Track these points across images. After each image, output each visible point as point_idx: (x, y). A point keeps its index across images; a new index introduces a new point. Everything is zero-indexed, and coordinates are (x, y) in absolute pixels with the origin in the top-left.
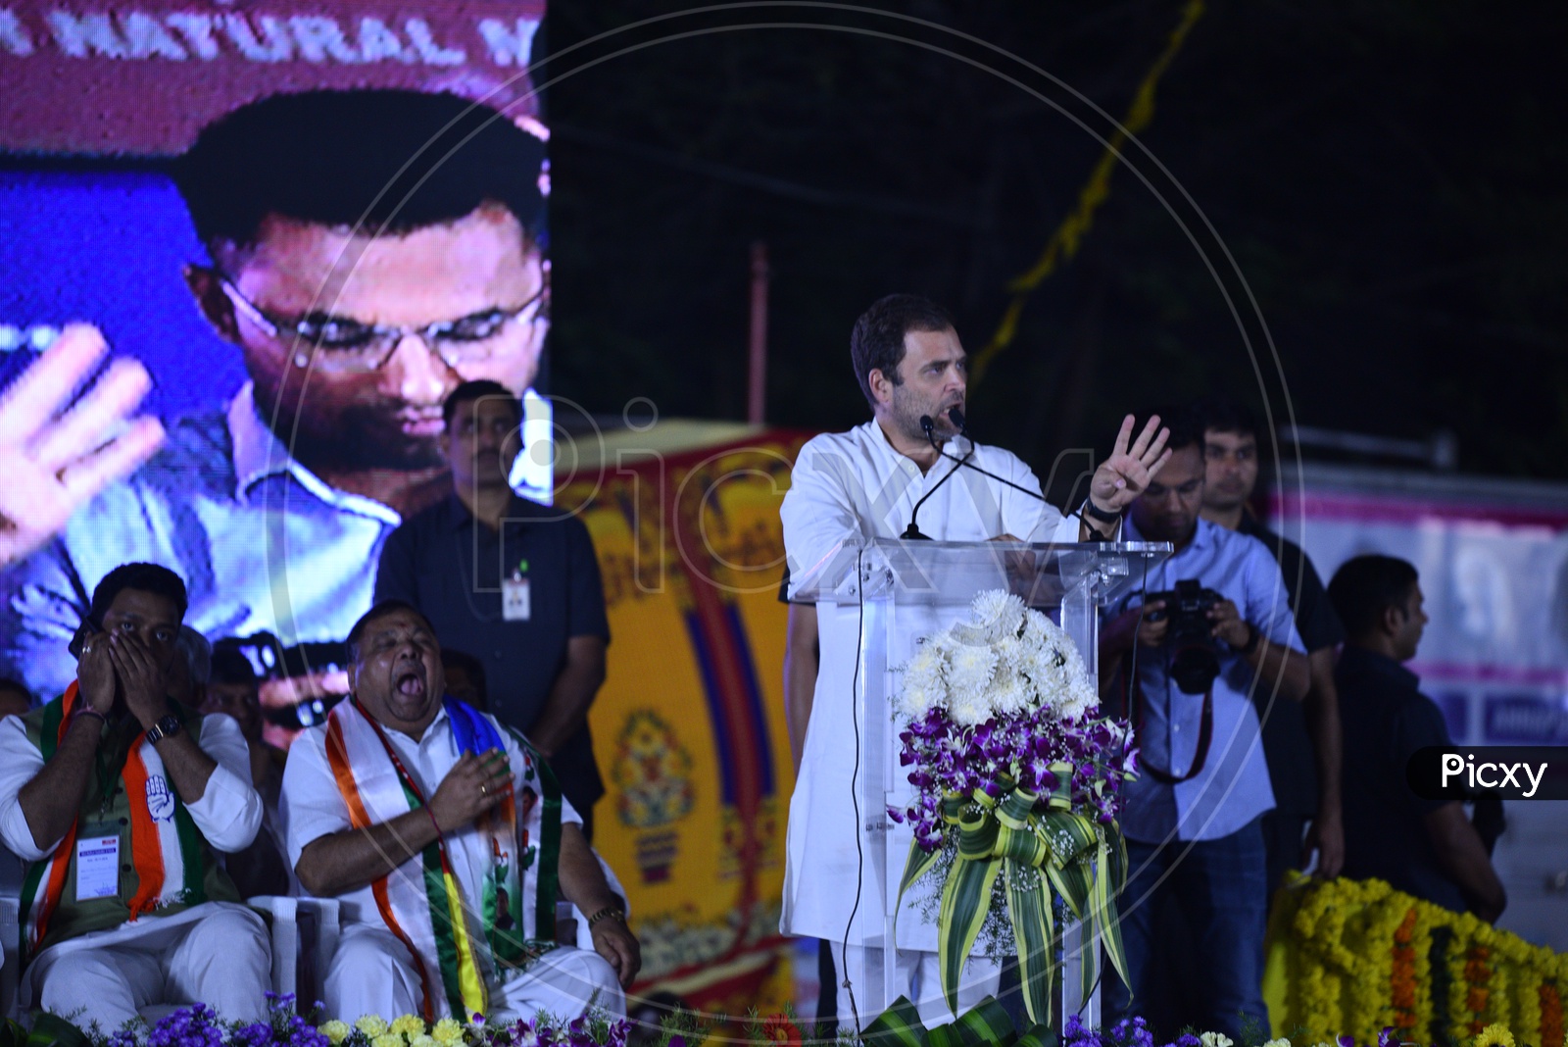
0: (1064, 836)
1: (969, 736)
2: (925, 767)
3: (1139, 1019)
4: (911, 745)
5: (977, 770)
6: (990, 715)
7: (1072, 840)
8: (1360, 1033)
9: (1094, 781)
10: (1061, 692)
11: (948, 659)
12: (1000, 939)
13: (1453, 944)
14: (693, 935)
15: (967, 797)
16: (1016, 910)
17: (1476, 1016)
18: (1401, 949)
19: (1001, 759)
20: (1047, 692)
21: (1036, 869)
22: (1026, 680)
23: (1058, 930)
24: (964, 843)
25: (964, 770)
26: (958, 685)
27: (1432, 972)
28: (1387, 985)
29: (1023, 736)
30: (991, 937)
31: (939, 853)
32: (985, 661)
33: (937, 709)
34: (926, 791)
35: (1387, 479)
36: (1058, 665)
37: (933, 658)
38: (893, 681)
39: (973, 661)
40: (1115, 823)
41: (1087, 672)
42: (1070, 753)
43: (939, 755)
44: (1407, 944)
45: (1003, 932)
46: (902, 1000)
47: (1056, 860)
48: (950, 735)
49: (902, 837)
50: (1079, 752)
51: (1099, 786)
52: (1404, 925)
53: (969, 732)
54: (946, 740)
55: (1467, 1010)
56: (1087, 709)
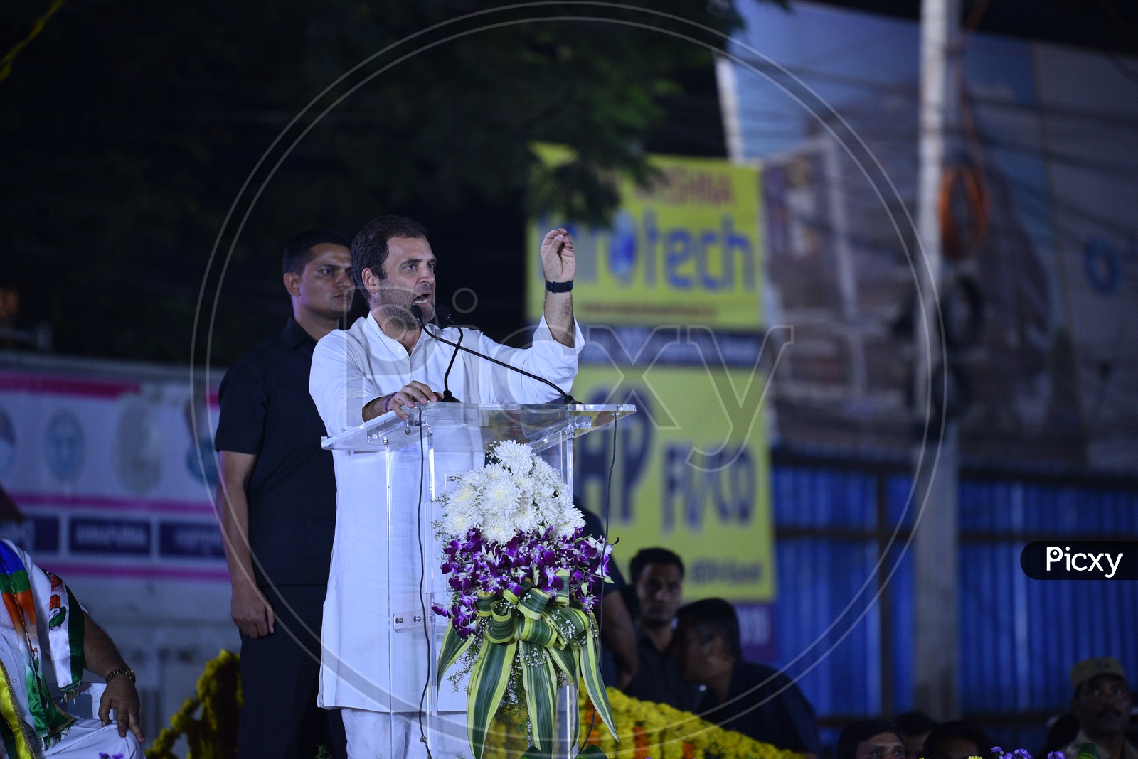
0: (569, 625)
1: (498, 551)
4: (452, 557)
6: (514, 534)
7: (574, 628)
9: (582, 583)
10: (559, 517)
11: (481, 492)
15: (498, 596)
16: (529, 680)
20: (550, 517)
22: (536, 508)
26: (491, 512)
29: (538, 550)
32: (510, 494)
33: (474, 530)
36: (556, 496)
37: (470, 492)
39: (501, 495)
42: (570, 562)
47: (563, 642)
48: (484, 550)
50: (575, 562)
51: (584, 587)
53: (499, 547)
54: (482, 553)
56: (576, 529)
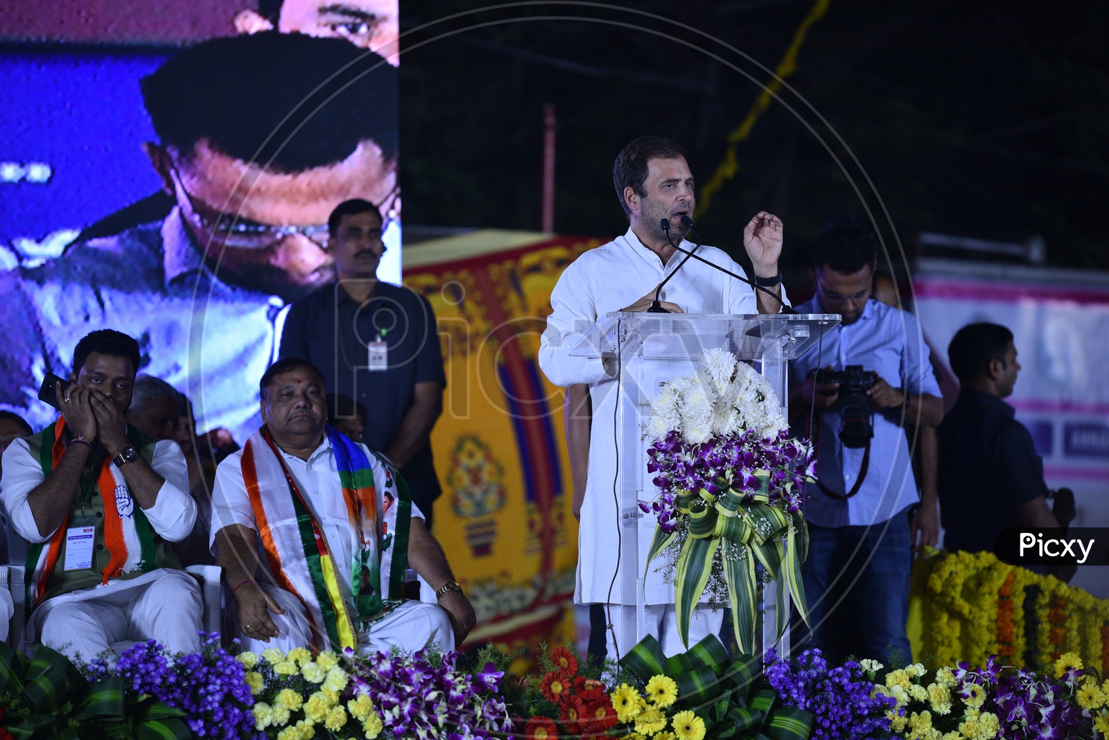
0: (764, 522)
1: (696, 451)
2: (665, 474)
4: (655, 458)
5: (702, 475)
6: (712, 436)
7: (770, 525)
9: (785, 483)
11: (681, 397)
12: (719, 594)
15: (695, 494)
16: (730, 574)
19: (719, 468)
20: (752, 421)
21: (744, 545)
23: (760, 588)
24: (693, 527)
25: (692, 475)
26: (689, 415)
28: (994, 626)
29: (734, 451)
30: (712, 593)
31: (675, 534)
32: (707, 399)
33: (673, 432)
34: (666, 490)
36: (759, 401)
37: (670, 397)
39: (699, 399)
41: (779, 405)
42: (769, 463)
43: (675, 465)
45: (721, 589)
47: (759, 539)
48: (683, 451)
50: (774, 463)
51: (788, 486)
53: (697, 448)
54: (679, 454)
56: (780, 432)
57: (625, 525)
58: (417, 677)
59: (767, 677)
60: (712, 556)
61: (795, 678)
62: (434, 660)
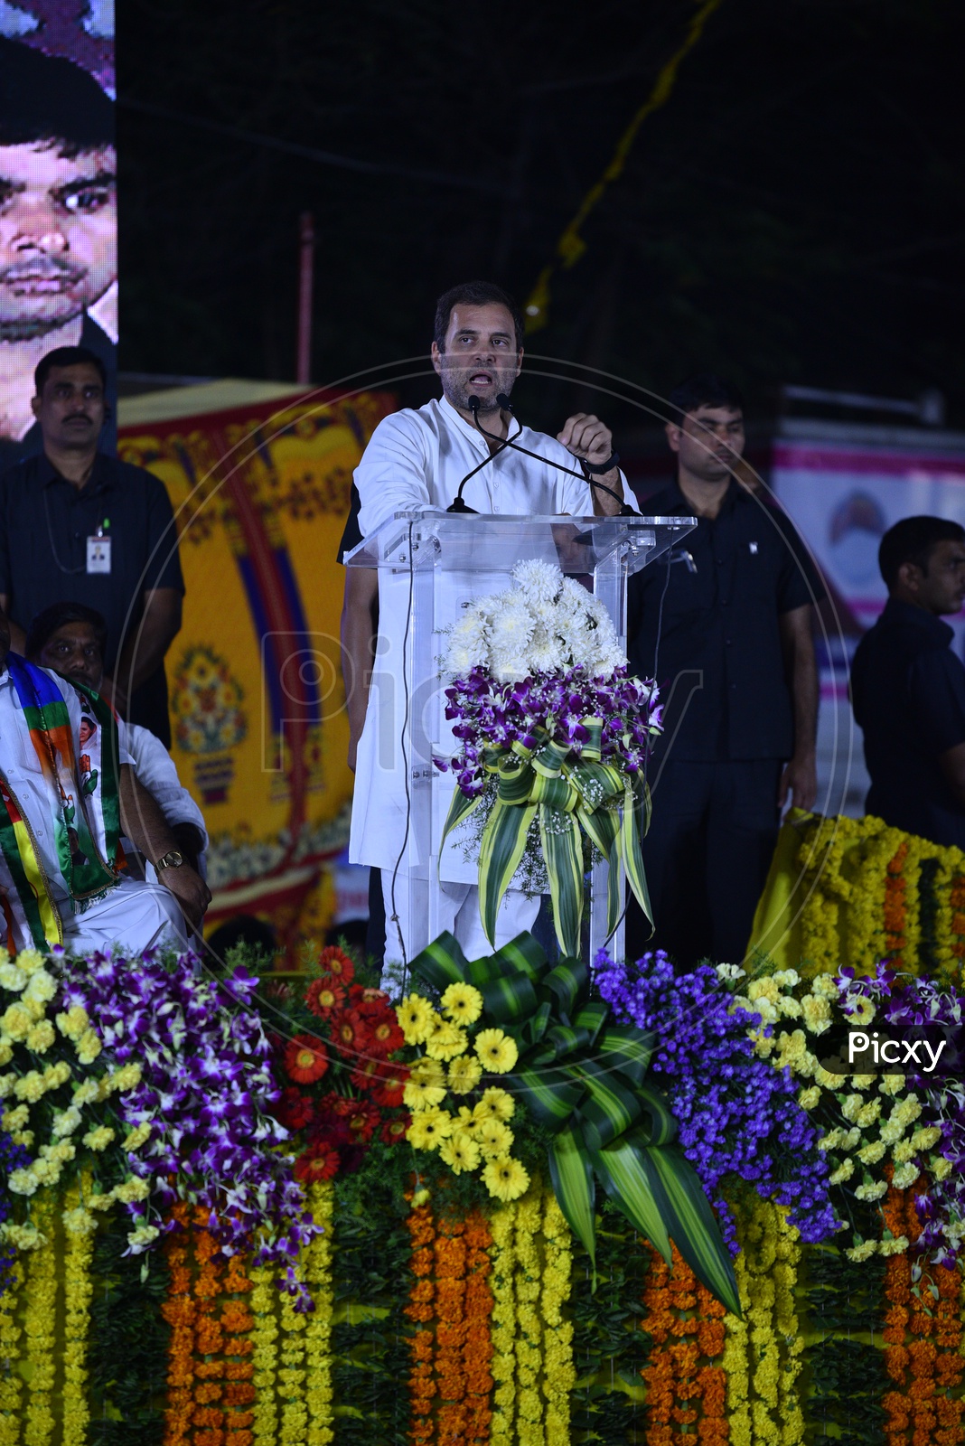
0: (594, 784)
1: (508, 693)
2: (468, 721)
3: (661, 952)
4: (456, 700)
5: (516, 724)
6: (528, 674)
7: (602, 788)
8: (855, 954)
9: (622, 734)
10: (593, 653)
11: (490, 622)
12: (534, 877)
13: (940, 873)
14: (245, 852)
15: (506, 748)
16: (550, 851)
17: (959, 939)
18: (893, 880)
19: (538, 714)
20: (581, 653)
21: (568, 814)
22: (561, 642)
23: (587, 868)
24: (505, 791)
25: (503, 724)
26: (500, 646)
27: (920, 899)
28: (880, 911)
29: (558, 694)
30: (526, 875)
31: (479, 799)
32: (523, 625)
33: (479, 668)
34: (468, 743)
35: (879, 433)
36: (590, 628)
37: (476, 622)
38: (440, 641)
39: (513, 625)
40: (641, 773)
41: (617, 635)
42: (601, 709)
43: (481, 710)
44: (899, 874)
45: (537, 870)
46: (446, 934)
47: (587, 806)
48: (492, 693)
49: (447, 783)
50: (609, 709)
51: (626, 739)
52: (896, 857)
53: (508, 691)
54: (487, 696)
55: (951, 934)
56: (616, 668)
57: (415, 786)
58: (147, 984)
59: (597, 987)
60: (527, 828)
61: (632, 988)
62: (169, 962)
